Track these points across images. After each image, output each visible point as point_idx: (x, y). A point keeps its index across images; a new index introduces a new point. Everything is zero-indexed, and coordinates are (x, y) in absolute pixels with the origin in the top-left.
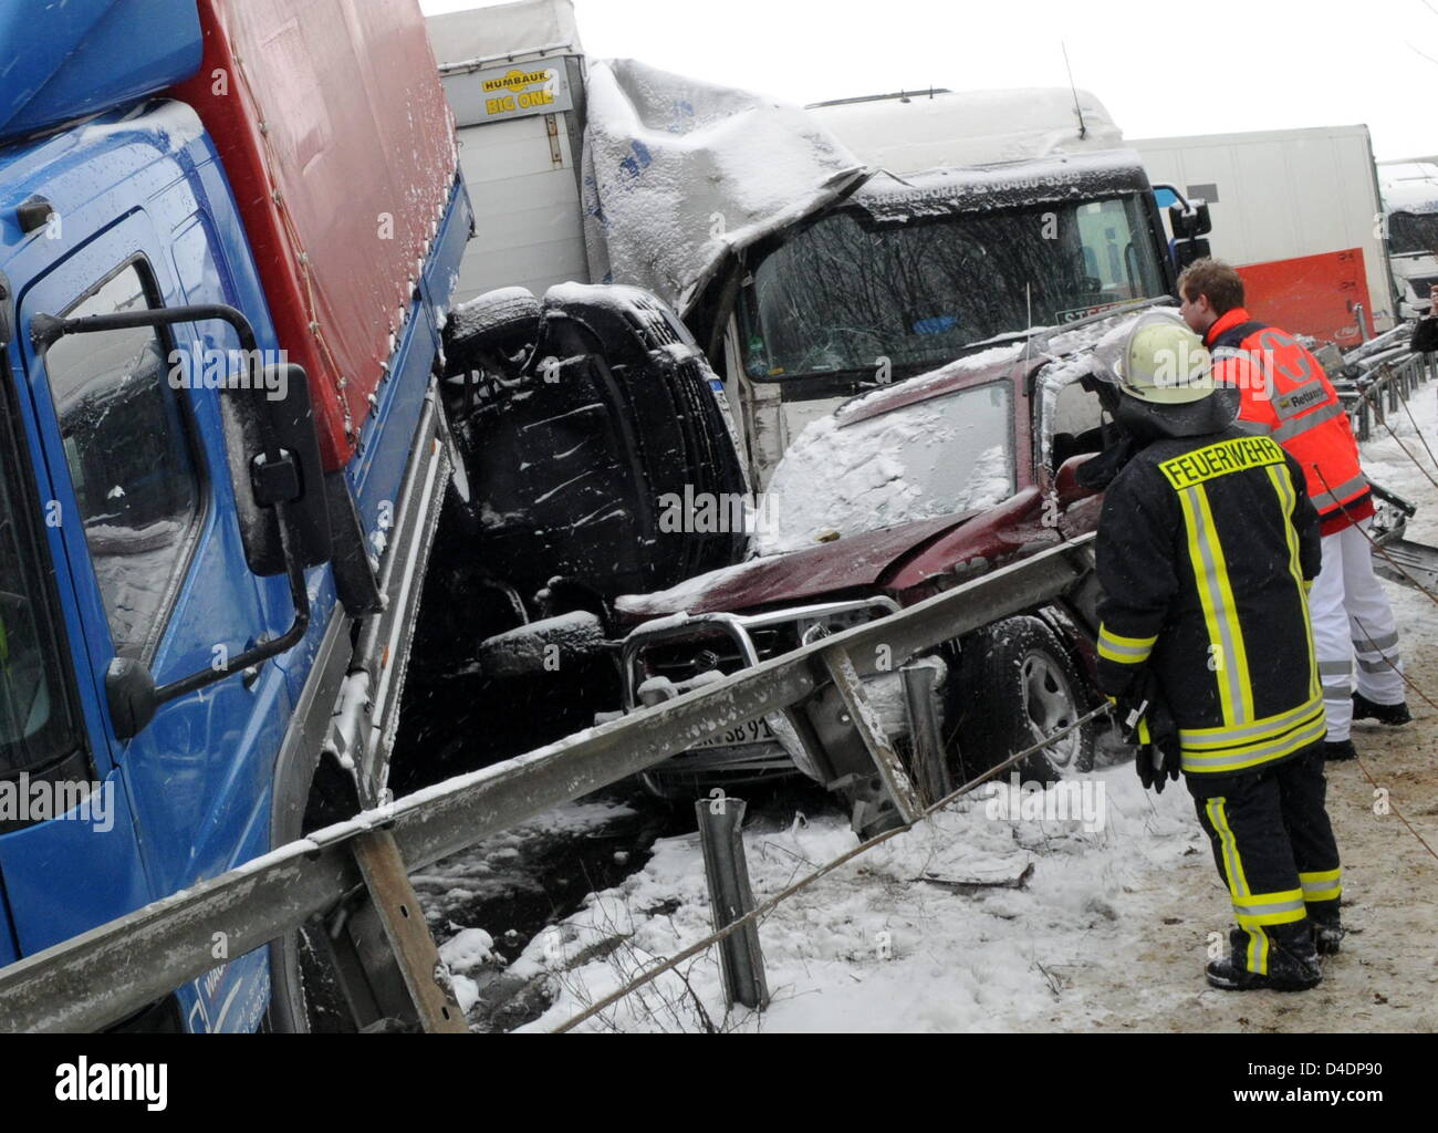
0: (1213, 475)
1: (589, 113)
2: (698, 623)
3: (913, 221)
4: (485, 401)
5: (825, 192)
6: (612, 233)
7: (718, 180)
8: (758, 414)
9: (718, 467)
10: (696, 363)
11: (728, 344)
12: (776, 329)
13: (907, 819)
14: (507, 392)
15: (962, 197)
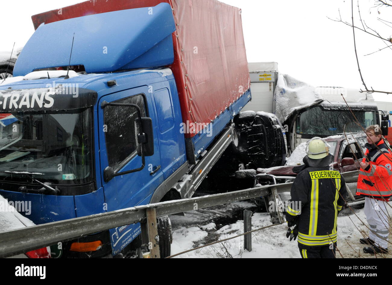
0: (321, 178)
1: (277, 83)
2: (267, 176)
3: (331, 110)
4: (244, 130)
5: (315, 102)
6: (277, 104)
7: (296, 97)
8: (297, 140)
9: (281, 148)
10: (281, 129)
11: (294, 127)
12: (303, 125)
13: (280, 222)
14: (248, 129)
15: (341, 107)
